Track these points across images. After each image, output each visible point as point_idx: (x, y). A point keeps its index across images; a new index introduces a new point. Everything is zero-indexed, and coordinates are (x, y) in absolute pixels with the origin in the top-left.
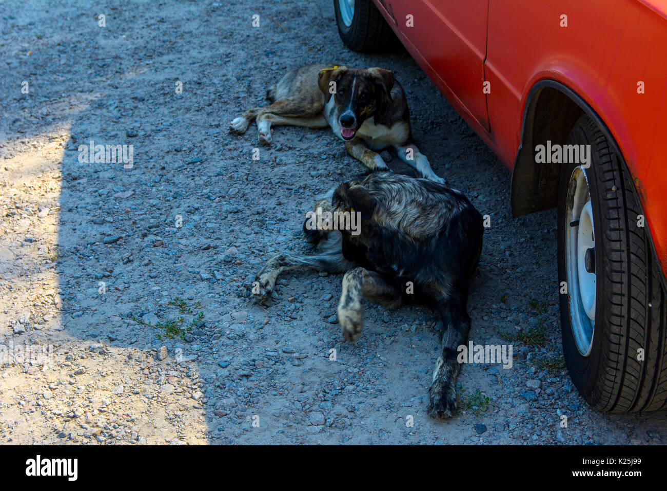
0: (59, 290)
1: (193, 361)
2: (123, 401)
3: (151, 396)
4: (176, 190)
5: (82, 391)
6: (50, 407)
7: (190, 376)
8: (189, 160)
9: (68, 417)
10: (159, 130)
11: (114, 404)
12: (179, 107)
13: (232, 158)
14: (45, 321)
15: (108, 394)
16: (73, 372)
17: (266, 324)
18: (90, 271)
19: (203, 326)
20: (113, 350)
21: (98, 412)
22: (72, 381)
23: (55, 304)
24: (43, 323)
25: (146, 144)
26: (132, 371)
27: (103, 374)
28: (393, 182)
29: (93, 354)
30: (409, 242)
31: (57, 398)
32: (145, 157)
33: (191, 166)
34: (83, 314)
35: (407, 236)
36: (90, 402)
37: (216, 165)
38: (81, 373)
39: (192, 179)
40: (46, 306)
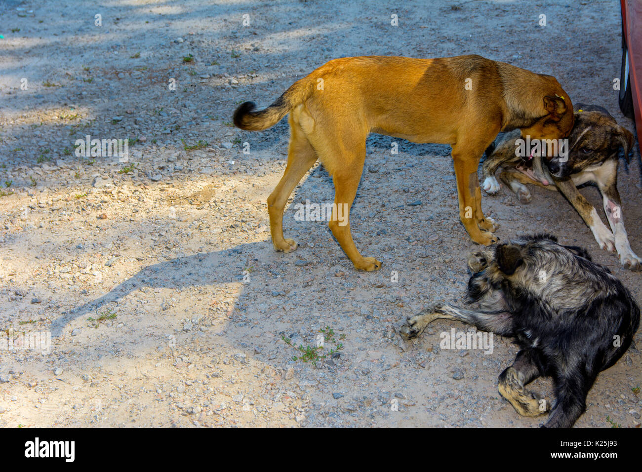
0: (237, 300)
1: (312, 386)
2: (237, 409)
3: (261, 410)
4: (384, 227)
5: (209, 392)
6: (177, 400)
7: (303, 399)
8: (411, 202)
9: (187, 412)
10: (399, 169)
11: (229, 409)
12: (429, 151)
13: (450, 206)
14: (212, 325)
15: (228, 399)
16: (211, 374)
17: (394, 367)
18: (271, 287)
19: (338, 356)
20: (252, 362)
21: (212, 413)
22: (206, 381)
23: (227, 311)
24: (210, 326)
25: (381, 181)
26: (257, 384)
27: (233, 381)
28: (548, 251)
29: (235, 362)
30: (548, 312)
31: (188, 394)
32: (374, 192)
33: (410, 208)
34: (245, 325)
35: (547, 306)
36: (211, 403)
37: (433, 209)
38: (217, 376)
39: (404, 220)
40: (219, 312)
